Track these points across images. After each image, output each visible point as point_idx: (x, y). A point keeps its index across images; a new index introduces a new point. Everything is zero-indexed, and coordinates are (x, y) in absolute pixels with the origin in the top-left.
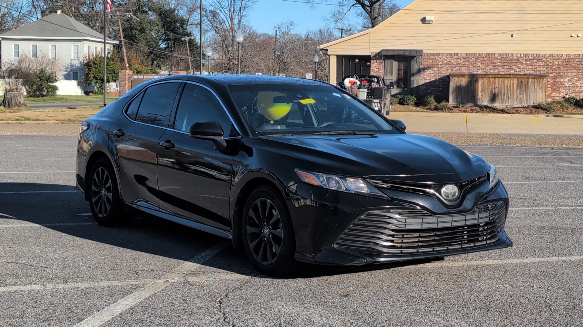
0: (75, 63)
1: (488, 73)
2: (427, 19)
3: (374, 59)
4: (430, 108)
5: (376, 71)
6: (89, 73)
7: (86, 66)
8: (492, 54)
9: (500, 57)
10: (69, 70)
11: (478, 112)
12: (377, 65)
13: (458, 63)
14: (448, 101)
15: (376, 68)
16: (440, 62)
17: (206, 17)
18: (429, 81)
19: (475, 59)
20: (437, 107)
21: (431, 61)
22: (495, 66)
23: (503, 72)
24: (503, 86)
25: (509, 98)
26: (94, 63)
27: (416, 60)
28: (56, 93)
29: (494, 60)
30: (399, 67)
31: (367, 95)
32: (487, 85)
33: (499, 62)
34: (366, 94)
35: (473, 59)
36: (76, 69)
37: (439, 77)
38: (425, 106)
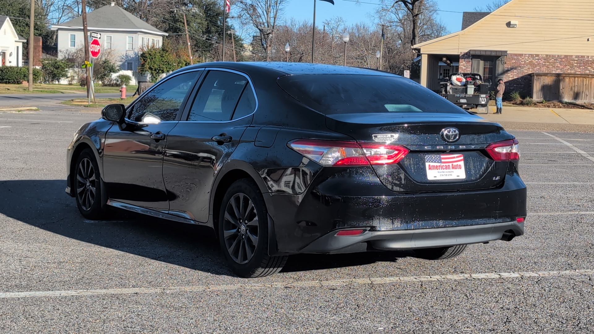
0: (130, 54)
1: (566, 73)
2: (512, 23)
3: (462, 58)
4: (516, 103)
5: (464, 69)
6: (144, 63)
7: (142, 57)
8: (569, 56)
9: (576, 59)
10: (124, 61)
11: (561, 107)
12: (465, 64)
13: (539, 63)
14: (531, 97)
15: (464, 67)
16: (523, 62)
17: (246, 10)
18: (512, 79)
19: (555, 60)
20: (522, 102)
21: (514, 61)
22: (572, 67)
23: (579, 72)
24: (582, 85)
25: (587, 96)
26: (150, 54)
27: (501, 60)
28: (129, 83)
29: (572, 61)
30: (485, 66)
31: (474, 91)
32: (567, 83)
33: (576, 63)
34: (473, 89)
35: (552, 59)
36: (131, 60)
37: (521, 76)
38: (512, 100)
